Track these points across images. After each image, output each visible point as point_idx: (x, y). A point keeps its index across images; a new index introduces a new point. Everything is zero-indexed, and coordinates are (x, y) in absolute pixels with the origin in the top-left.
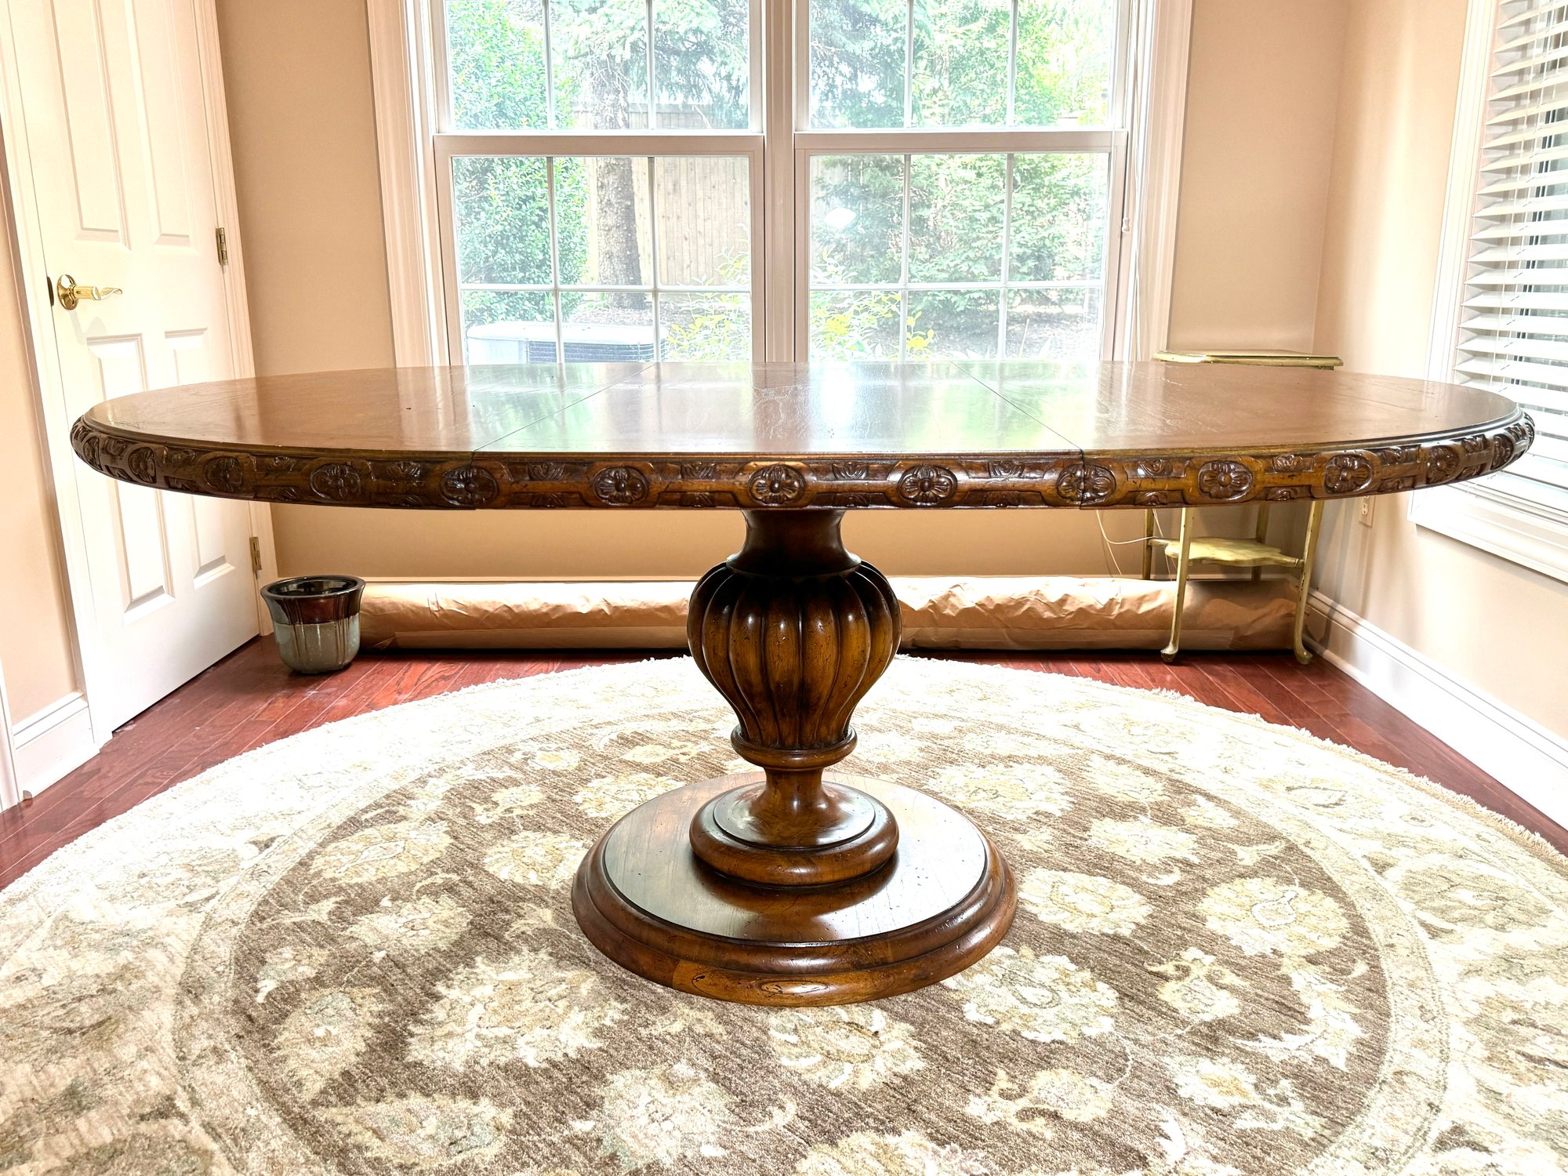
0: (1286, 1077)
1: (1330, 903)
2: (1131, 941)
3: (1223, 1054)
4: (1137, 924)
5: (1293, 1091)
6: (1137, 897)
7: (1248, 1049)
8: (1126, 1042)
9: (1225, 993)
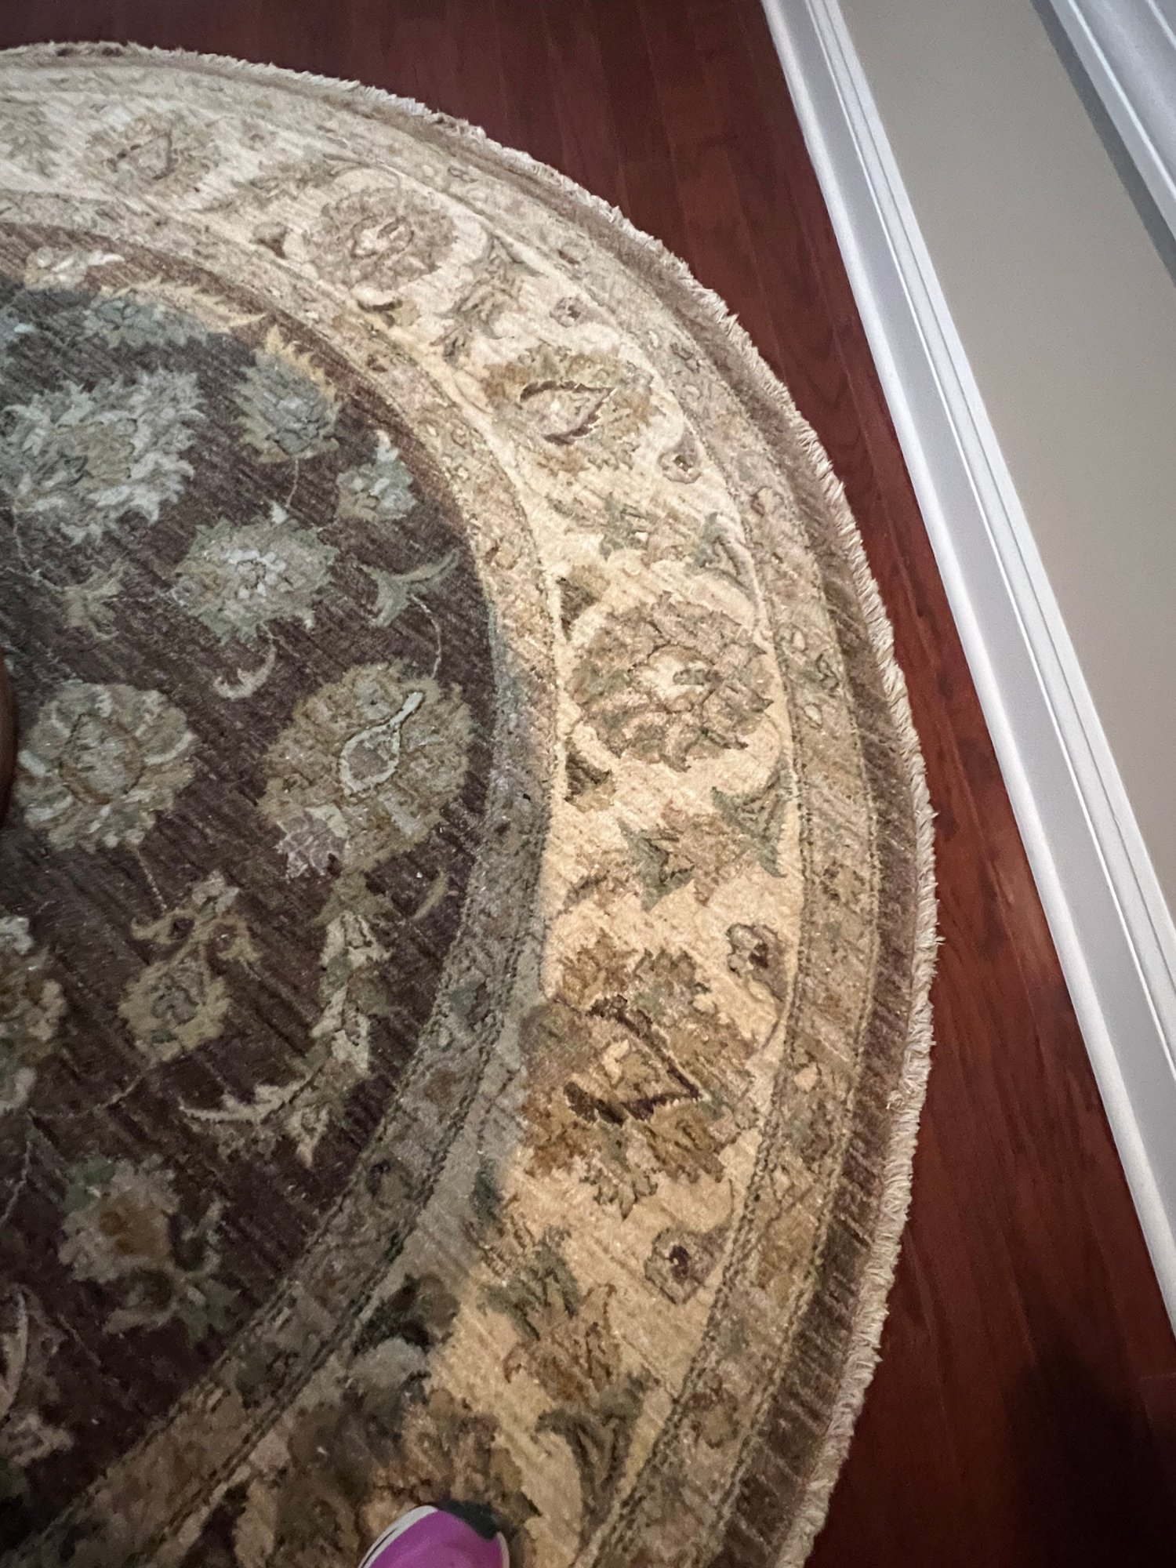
0: (223, 1193)
1: (461, 723)
2: (136, 862)
3: (159, 1147)
4: (158, 815)
5: (219, 1230)
6: (189, 736)
7: (196, 1128)
8: (33, 1133)
9: (217, 987)
